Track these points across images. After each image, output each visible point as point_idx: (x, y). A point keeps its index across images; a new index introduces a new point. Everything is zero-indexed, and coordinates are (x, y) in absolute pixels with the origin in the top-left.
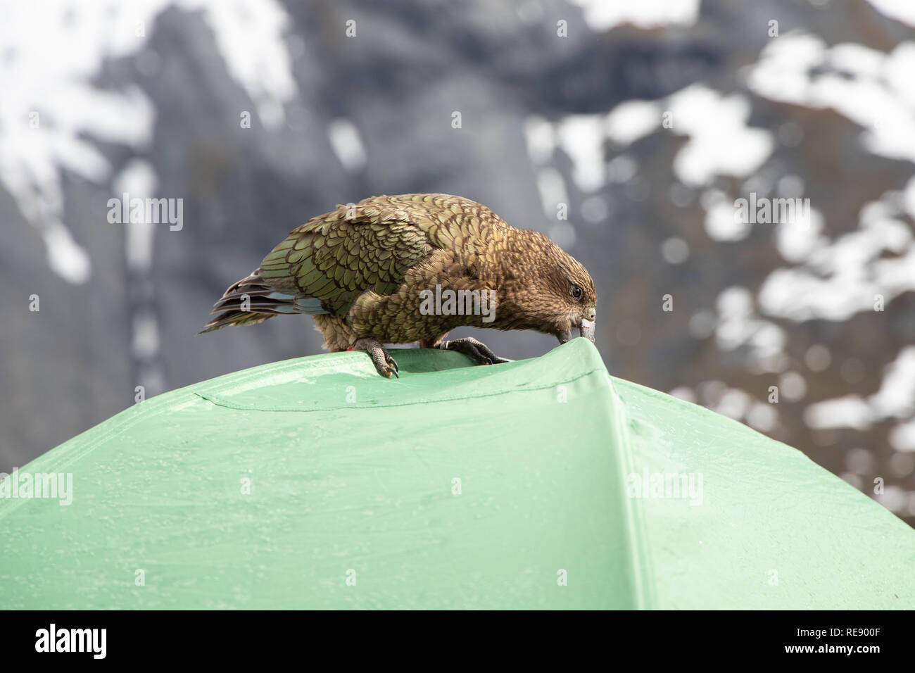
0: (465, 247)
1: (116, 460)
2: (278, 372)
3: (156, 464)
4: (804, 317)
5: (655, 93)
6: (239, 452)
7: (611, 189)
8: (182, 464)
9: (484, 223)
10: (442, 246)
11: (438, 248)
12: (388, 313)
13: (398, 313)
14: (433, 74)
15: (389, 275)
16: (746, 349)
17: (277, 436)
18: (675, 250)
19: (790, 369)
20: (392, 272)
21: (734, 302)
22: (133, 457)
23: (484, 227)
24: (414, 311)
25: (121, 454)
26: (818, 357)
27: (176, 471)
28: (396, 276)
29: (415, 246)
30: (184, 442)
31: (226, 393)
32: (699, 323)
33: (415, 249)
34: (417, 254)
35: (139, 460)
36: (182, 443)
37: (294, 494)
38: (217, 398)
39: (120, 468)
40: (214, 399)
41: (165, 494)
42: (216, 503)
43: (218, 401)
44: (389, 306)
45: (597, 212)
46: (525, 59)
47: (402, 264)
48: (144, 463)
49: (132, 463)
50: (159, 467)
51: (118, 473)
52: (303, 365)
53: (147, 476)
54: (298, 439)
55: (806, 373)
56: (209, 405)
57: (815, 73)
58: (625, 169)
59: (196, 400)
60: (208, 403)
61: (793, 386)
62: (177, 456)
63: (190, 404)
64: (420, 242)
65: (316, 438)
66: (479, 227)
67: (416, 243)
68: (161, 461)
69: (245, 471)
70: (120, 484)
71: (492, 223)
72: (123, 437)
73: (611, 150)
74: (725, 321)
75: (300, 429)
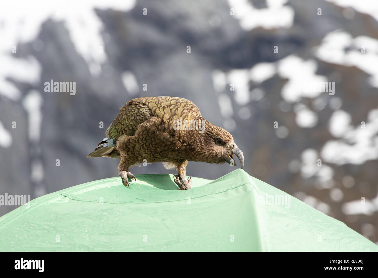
0: (171, 119)
1: (24, 226)
2: (98, 184)
3: (43, 228)
4: (342, 163)
5: (273, 59)
6: (80, 221)
7: (252, 104)
8: (54, 227)
9: (185, 111)
10: (156, 116)
11: (154, 116)
12: (131, 145)
13: (136, 145)
14: (170, 50)
15: (132, 126)
16: (315, 177)
17: (98, 214)
18: (282, 132)
19: (336, 187)
20: (133, 125)
21: (309, 156)
22: (32, 224)
23: (184, 113)
24: (143, 145)
25: (27, 223)
26: (348, 181)
27: (52, 231)
28: (134, 127)
29: (143, 114)
30: (55, 217)
31: (75, 193)
32: (293, 165)
33: (143, 115)
34: (143, 117)
35: (35, 225)
36: (54, 218)
37: (107, 241)
38: (71, 196)
39: (26, 230)
40: (69, 196)
41: (47, 242)
42: (70, 246)
43: (71, 197)
44: (131, 141)
45: (246, 114)
46: (213, 44)
47: (136, 122)
48: (37, 227)
49: (32, 227)
50: (44, 229)
51: (25, 232)
52: (110, 181)
53: (39, 233)
54: (108, 216)
55: (343, 188)
56: (67, 200)
57: (347, 50)
58: (259, 94)
59: (61, 197)
60: (66, 198)
61: (337, 195)
62: (52, 223)
63: (59, 199)
64: (145, 113)
65: (117, 216)
66: (182, 112)
67: (144, 113)
68: (45, 226)
69: (84, 231)
70: (26, 237)
71: (189, 112)
72: (27, 215)
73: (252, 86)
74: (305, 165)
75: (109, 211)
